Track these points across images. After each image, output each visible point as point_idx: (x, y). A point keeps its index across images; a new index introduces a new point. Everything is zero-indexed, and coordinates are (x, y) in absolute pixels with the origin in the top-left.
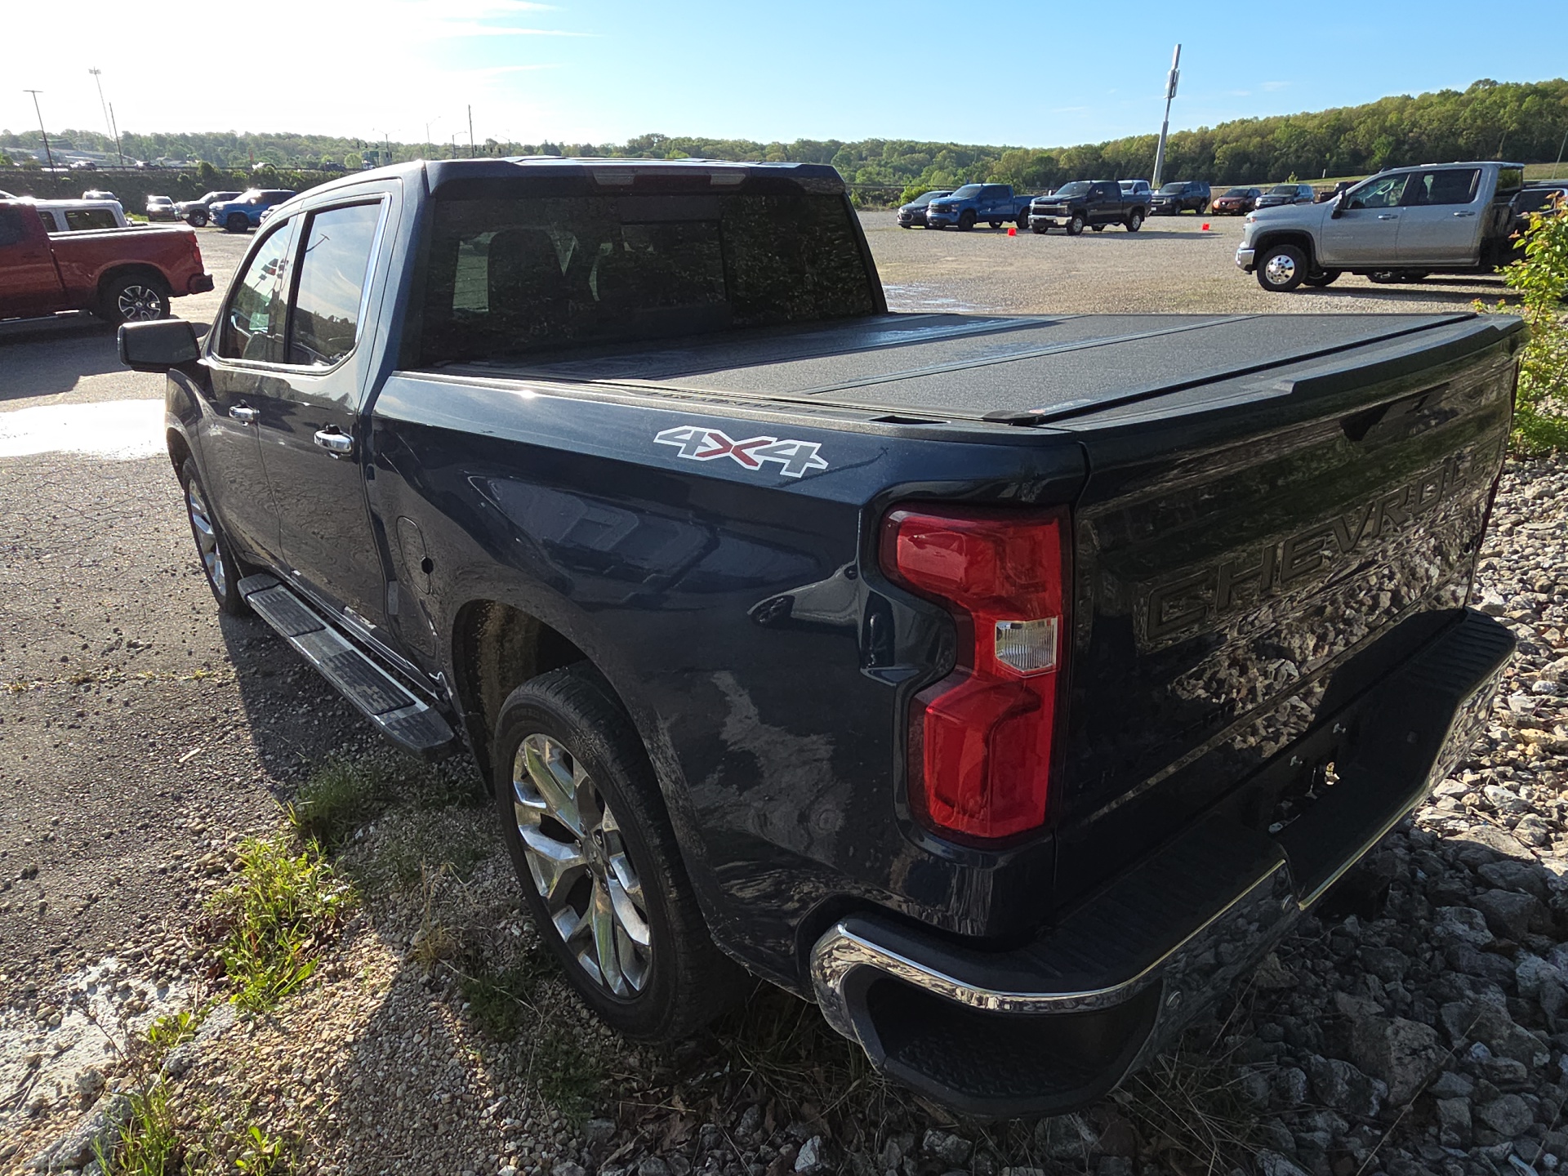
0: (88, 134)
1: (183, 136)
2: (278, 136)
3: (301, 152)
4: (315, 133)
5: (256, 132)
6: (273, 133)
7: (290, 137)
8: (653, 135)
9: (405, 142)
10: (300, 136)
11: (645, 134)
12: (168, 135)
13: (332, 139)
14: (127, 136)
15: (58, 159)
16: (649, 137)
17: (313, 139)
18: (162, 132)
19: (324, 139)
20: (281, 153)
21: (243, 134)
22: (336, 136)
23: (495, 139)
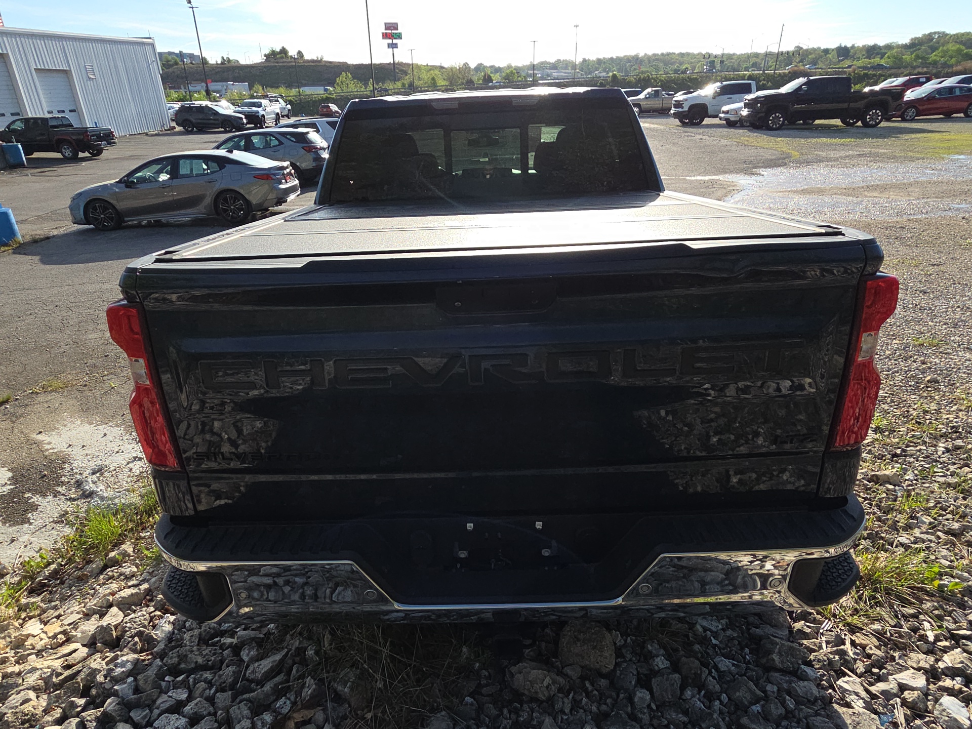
0: (566, 60)
1: (612, 58)
2: (662, 54)
3: (672, 64)
4: (684, 51)
5: (650, 53)
6: (660, 53)
7: (668, 54)
8: (935, 33)
9: (738, 53)
10: (674, 54)
11: (927, 32)
12: (604, 58)
13: (693, 54)
14: (584, 60)
15: (548, 76)
16: (930, 34)
17: (682, 55)
18: (601, 57)
19: (688, 54)
20: (661, 65)
21: (643, 54)
22: (696, 52)
23: (801, 46)
